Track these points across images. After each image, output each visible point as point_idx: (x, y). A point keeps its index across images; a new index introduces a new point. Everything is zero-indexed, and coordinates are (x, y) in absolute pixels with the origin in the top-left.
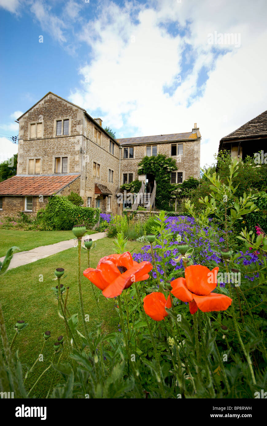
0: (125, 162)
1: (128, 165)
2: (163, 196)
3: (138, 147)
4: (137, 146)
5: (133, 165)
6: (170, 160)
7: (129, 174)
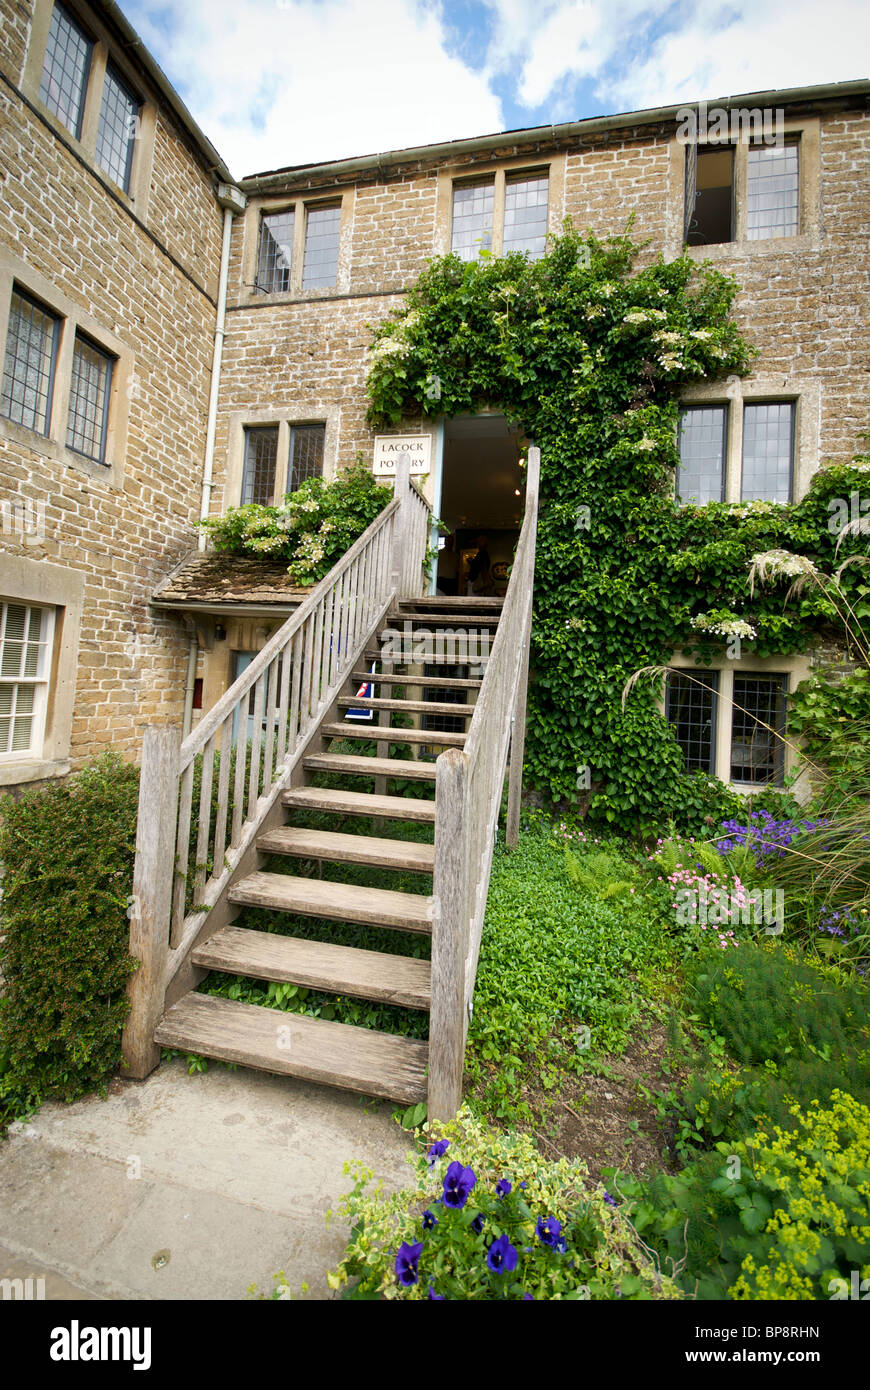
0: (262, 328)
1: (286, 347)
2: (601, 619)
3: (380, 194)
4: (371, 183)
5: (333, 346)
6: (673, 279)
7: (293, 425)
